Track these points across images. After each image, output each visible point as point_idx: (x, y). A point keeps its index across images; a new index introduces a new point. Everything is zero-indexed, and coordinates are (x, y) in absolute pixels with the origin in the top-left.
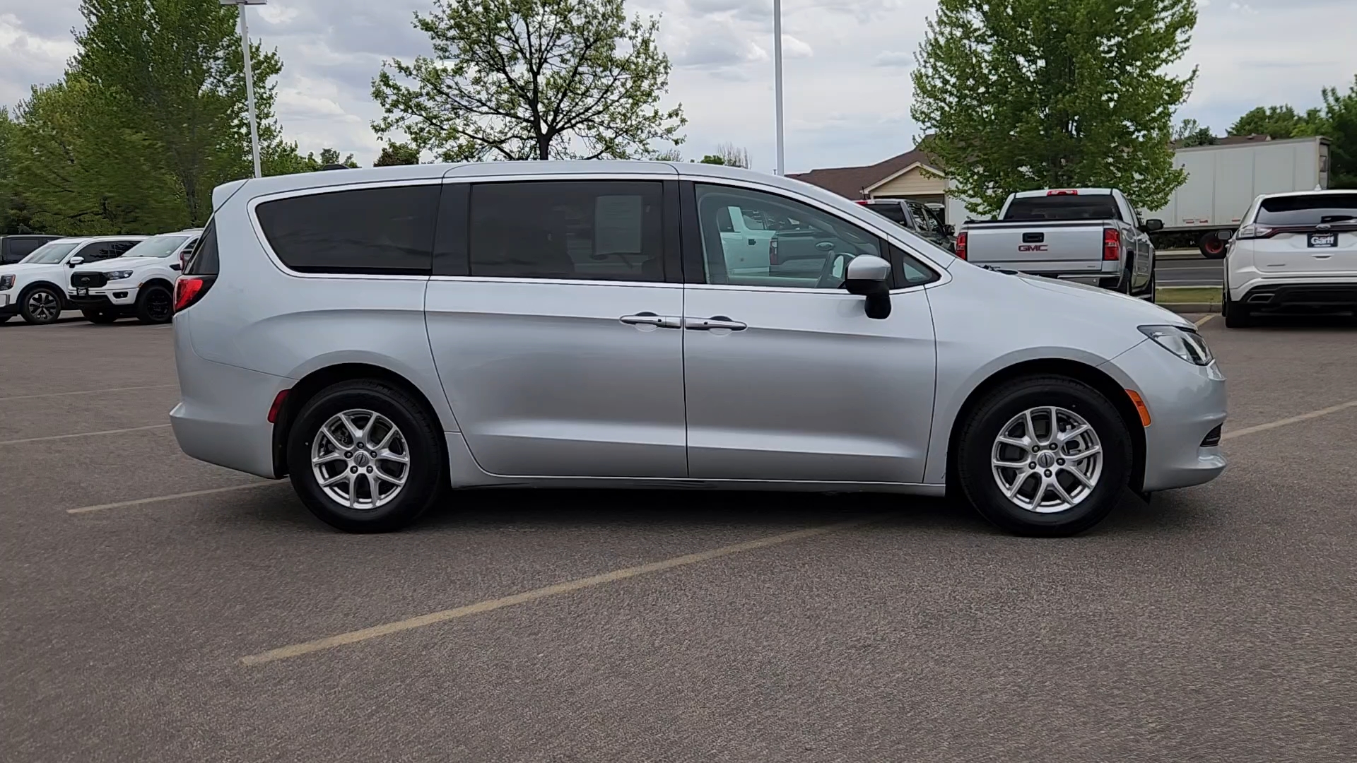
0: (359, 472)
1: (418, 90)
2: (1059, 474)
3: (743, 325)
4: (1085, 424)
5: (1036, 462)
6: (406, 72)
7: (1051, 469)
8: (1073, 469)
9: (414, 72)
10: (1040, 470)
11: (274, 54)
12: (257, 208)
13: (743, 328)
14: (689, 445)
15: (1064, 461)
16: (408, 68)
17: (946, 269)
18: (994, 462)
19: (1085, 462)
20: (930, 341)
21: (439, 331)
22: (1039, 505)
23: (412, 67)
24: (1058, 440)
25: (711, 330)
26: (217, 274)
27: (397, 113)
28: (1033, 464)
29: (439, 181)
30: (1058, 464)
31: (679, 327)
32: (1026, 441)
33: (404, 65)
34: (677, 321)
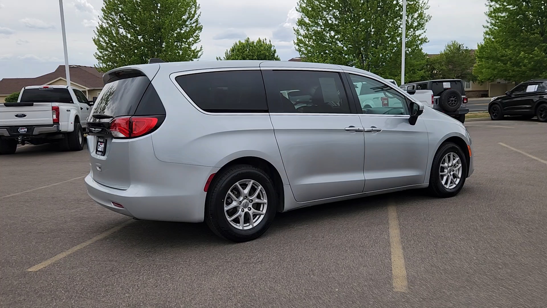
0: (245, 211)
2: (453, 175)
3: (380, 129)
4: (458, 157)
5: (448, 172)
7: (451, 173)
8: (456, 173)
10: (449, 174)
12: (176, 78)
13: (380, 131)
14: (366, 179)
15: (454, 170)
18: (440, 173)
19: (458, 170)
20: (426, 132)
21: (282, 138)
22: (450, 186)
24: (453, 164)
25: (372, 132)
26: (166, 114)
29: (259, 69)
30: (453, 172)
31: (362, 131)
32: (446, 165)
34: (362, 128)
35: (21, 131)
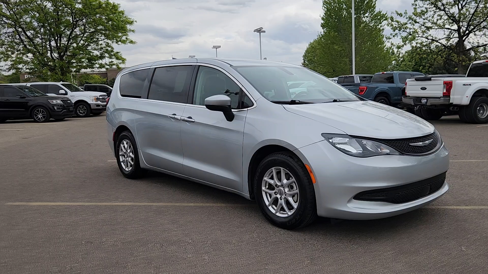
1: (406, 22)
2: (285, 199)
3: (194, 121)
4: (293, 177)
5: (277, 192)
6: (400, 15)
7: (282, 196)
8: (289, 199)
9: (404, 15)
10: (278, 196)
11: (386, 13)
14: (183, 164)
16: (401, 14)
17: (256, 101)
18: (263, 188)
20: (242, 132)
23: (403, 13)
24: (284, 183)
25: (188, 122)
27: (397, 31)
28: (276, 193)
29: (150, 67)
30: (285, 195)
32: (273, 182)
33: (399, 13)
34: (179, 117)
35: (423, 101)
